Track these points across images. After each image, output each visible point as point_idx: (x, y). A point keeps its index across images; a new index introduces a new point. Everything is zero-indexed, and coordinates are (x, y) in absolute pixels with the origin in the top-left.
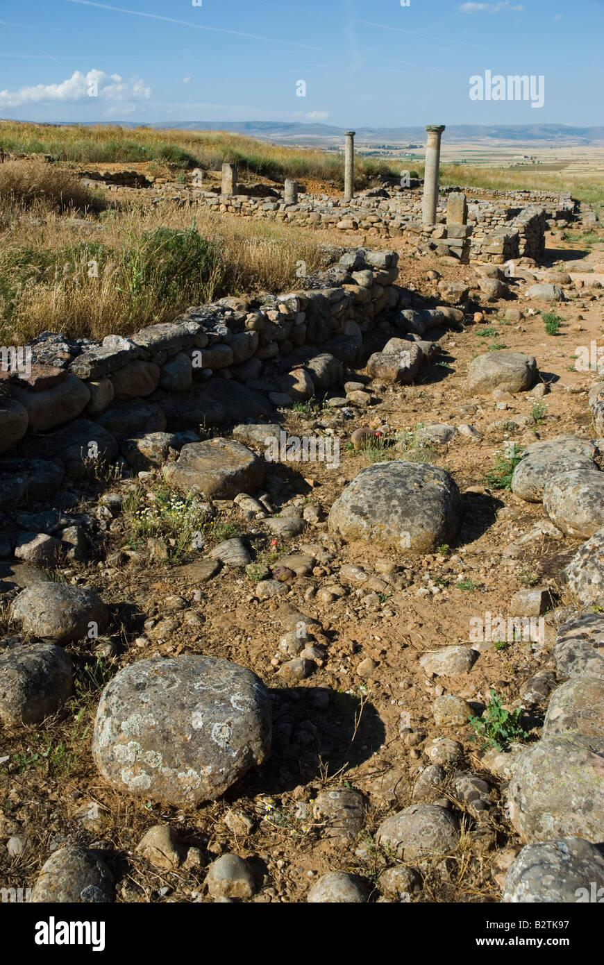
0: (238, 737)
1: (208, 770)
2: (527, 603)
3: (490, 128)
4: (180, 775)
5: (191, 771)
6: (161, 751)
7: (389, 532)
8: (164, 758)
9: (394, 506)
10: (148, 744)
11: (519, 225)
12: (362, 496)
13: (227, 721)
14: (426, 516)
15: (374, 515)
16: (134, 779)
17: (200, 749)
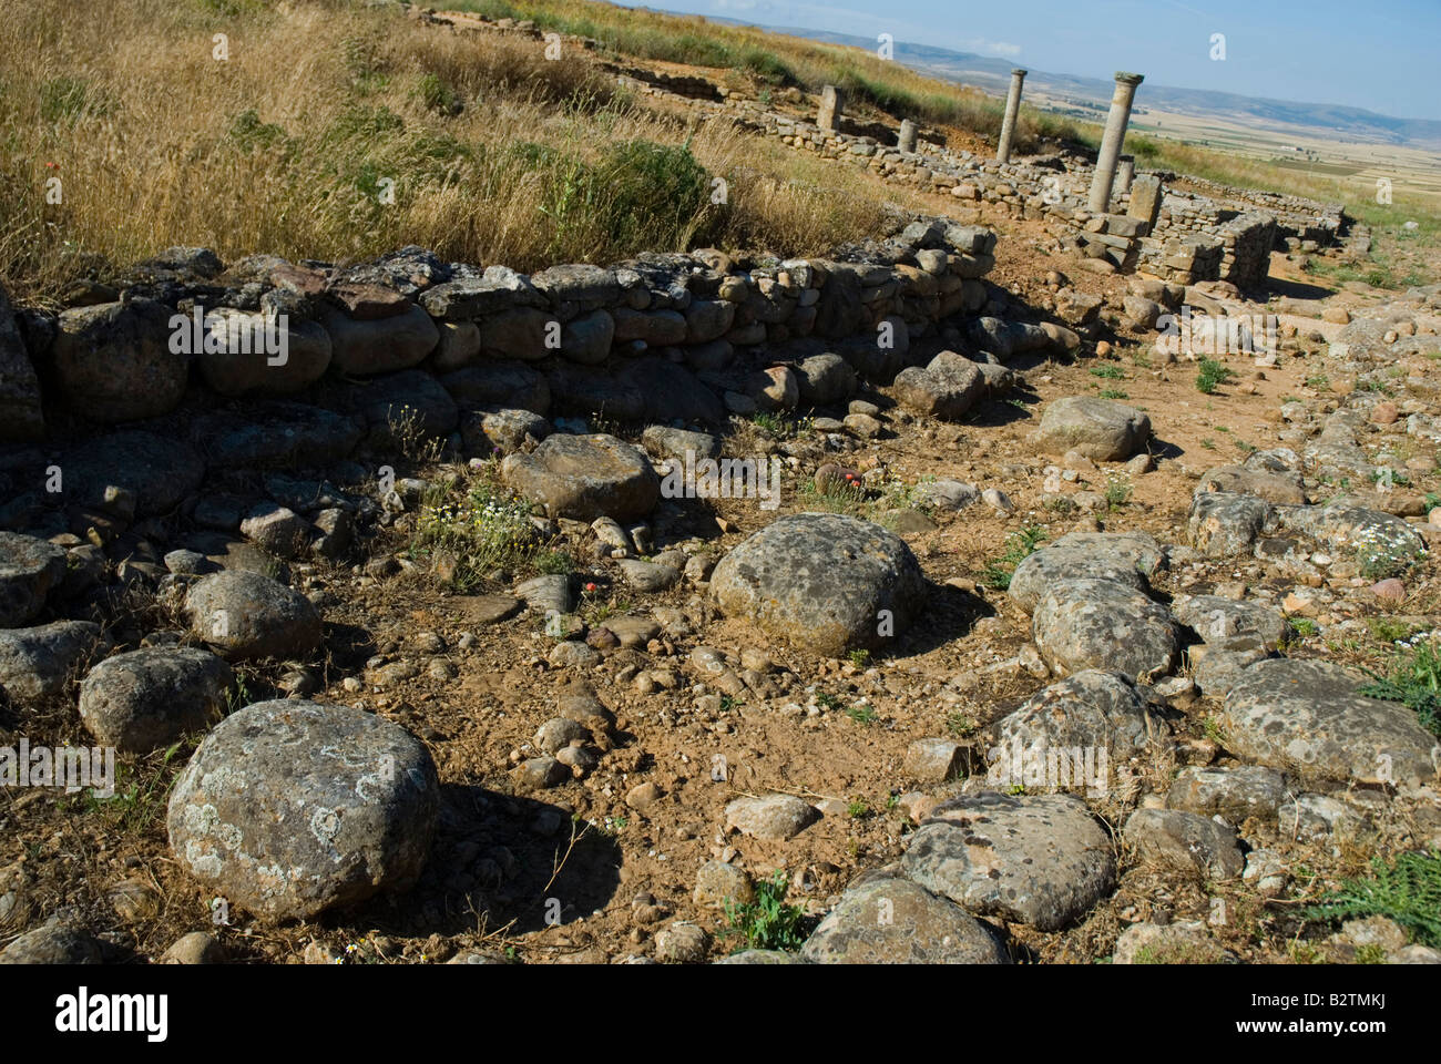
0: (348, 836)
1: (297, 872)
2: (931, 758)
3: (1253, 100)
4: (262, 869)
5: (276, 867)
6: (242, 829)
7: (783, 613)
8: (244, 839)
9: (800, 577)
10: (228, 814)
11: (1228, 234)
12: (760, 553)
13: (338, 808)
14: (843, 602)
15: (768, 585)
16: (200, 859)
17: (293, 839)
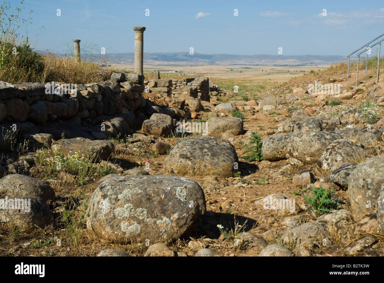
0: (191, 195)
1: (176, 216)
2: (302, 178)
4: (158, 222)
5: (165, 219)
6: (146, 208)
7: (205, 166)
8: (148, 212)
9: (205, 152)
10: (138, 204)
12: (185, 149)
13: (184, 186)
14: (225, 156)
15: (195, 158)
16: (129, 228)
17: (170, 203)
